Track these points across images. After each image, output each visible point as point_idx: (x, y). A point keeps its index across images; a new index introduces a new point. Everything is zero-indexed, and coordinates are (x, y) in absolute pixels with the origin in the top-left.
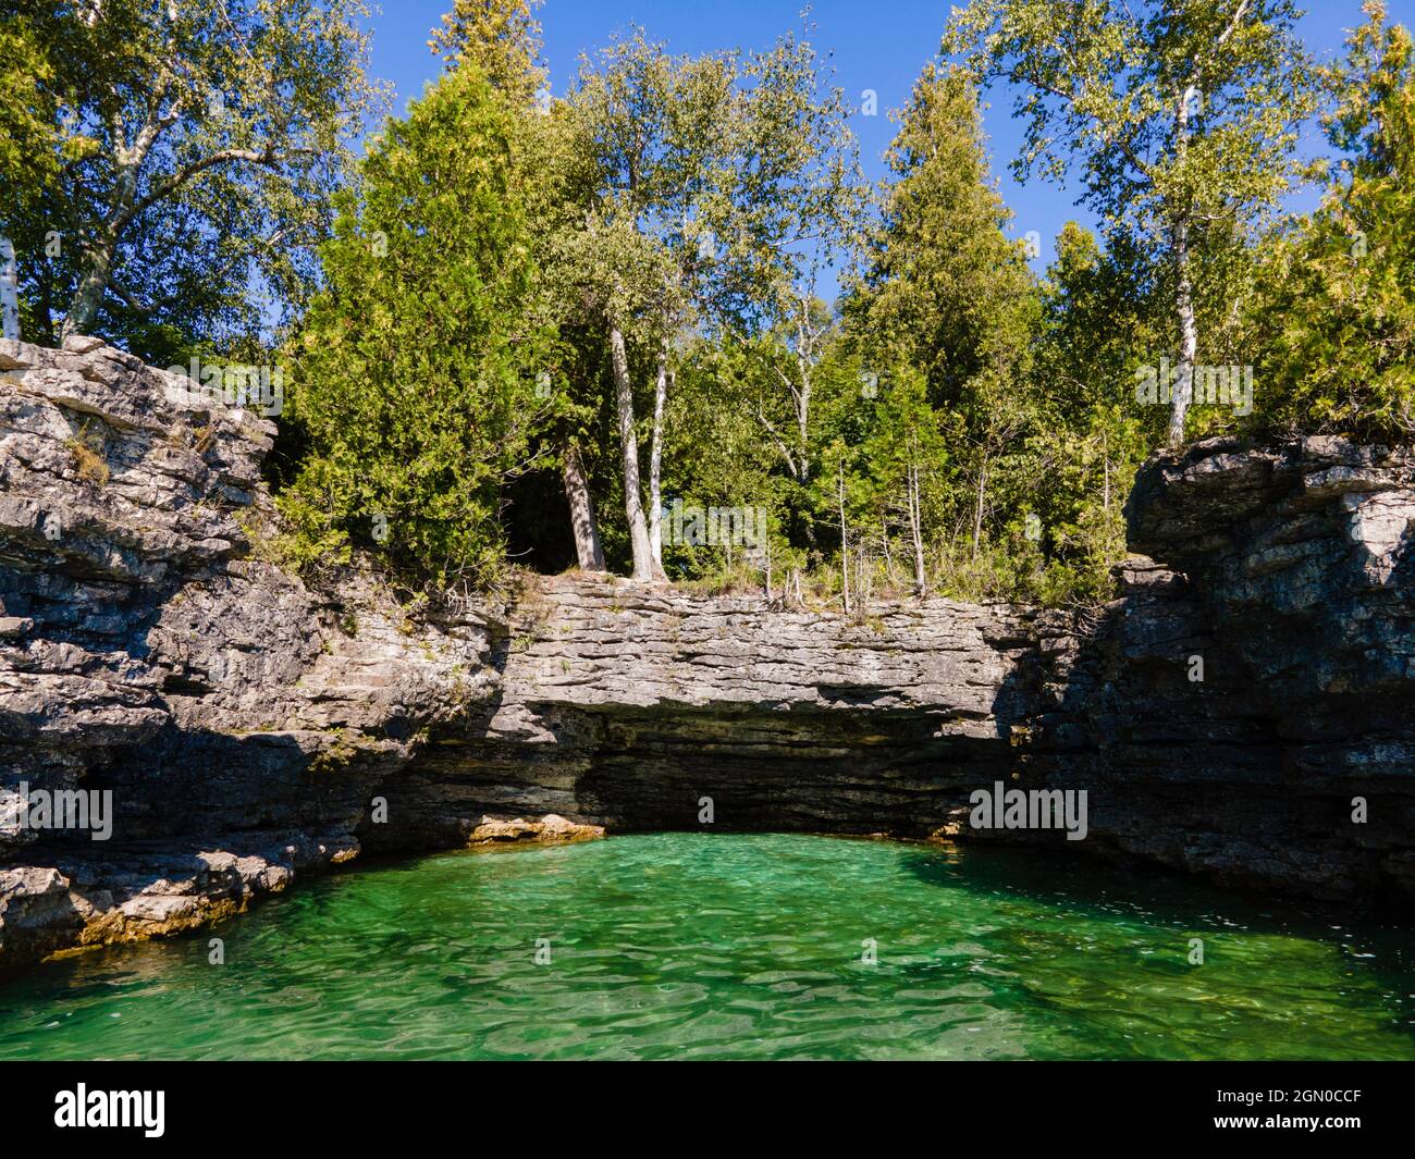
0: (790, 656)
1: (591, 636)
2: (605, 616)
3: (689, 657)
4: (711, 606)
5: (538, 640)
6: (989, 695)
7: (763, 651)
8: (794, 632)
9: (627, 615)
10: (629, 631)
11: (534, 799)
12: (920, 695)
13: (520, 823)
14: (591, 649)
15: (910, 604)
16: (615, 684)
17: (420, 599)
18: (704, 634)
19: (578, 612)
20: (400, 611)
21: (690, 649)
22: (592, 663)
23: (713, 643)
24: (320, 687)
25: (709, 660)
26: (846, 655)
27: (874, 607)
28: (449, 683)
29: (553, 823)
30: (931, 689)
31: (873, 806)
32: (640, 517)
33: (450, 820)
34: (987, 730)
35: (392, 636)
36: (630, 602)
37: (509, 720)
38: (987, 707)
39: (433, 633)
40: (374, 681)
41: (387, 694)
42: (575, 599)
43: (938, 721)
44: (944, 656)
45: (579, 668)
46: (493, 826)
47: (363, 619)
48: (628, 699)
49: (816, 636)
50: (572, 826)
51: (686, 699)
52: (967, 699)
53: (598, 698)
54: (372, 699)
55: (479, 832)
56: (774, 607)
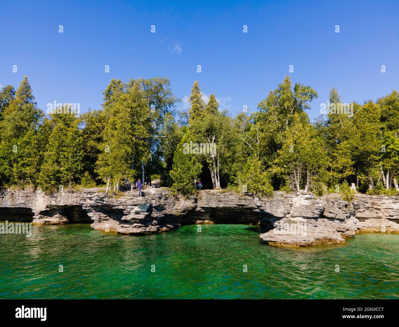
0: (233, 201)
1: (208, 198)
2: (209, 196)
3: (220, 201)
4: (222, 194)
5: (201, 199)
7: (229, 200)
8: (233, 198)
9: (212, 196)
10: (212, 198)
11: (204, 218)
12: (250, 206)
13: (202, 221)
14: (208, 200)
16: (211, 205)
17: (186, 196)
19: (206, 196)
20: (184, 198)
21: (220, 200)
22: (208, 202)
23: (223, 199)
24: (175, 208)
25: (222, 201)
26: (240, 201)
28: (190, 206)
29: (206, 221)
31: (252, 220)
32: (217, 180)
33: (193, 221)
35: (183, 201)
36: (212, 194)
37: (198, 209)
39: (188, 200)
40: (181, 207)
41: (182, 208)
43: (253, 209)
45: (206, 203)
46: (198, 221)
47: (180, 199)
48: (212, 207)
49: (236, 198)
50: (209, 222)
51: (219, 206)
53: (209, 206)
54: (181, 209)
55: (197, 222)
56: (230, 195)
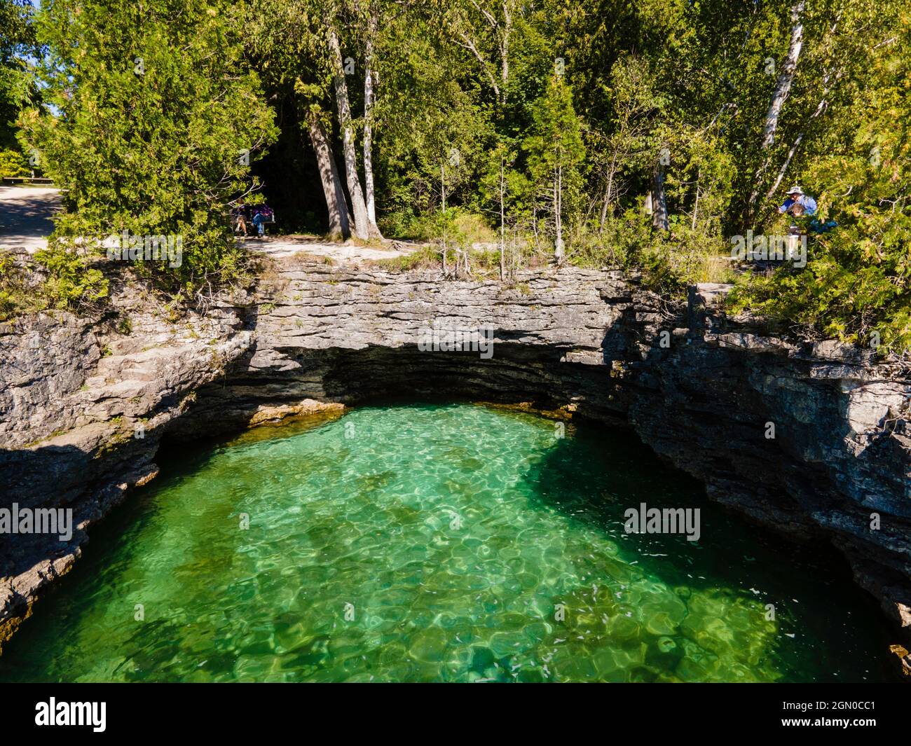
0: (461, 311)
1: (317, 301)
2: (325, 287)
3: (387, 315)
4: (403, 277)
5: (279, 305)
6: (600, 335)
7: (441, 309)
8: (463, 295)
9: (341, 286)
10: (343, 298)
11: (295, 392)
12: (551, 336)
13: (285, 408)
14: (317, 310)
15: (549, 270)
16: (335, 335)
17: (177, 299)
18: (399, 298)
19: (305, 285)
20: (165, 308)
21: (389, 308)
22: (318, 320)
23: (406, 304)
24: (98, 393)
25: (402, 316)
26: (500, 310)
27: (524, 273)
28: (207, 358)
29: (309, 405)
30: (559, 332)
32: (358, 189)
33: (236, 412)
34: (596, 359)
35: (161, 327)
36: (344, 277)
37: (262, 361)
38: (598, 343)
39: (194, 318)
40: (143, 377)
41: (154, 385)
42: (302, 275)
43: (564, 351)
44: (571, 309)
45: (309, 324)
46: (266, 412)
47: (135, 319)
48: (345, 345)
49: (480, 297)
50: (323, 406)
51: (387, 343)
52: (585, 338)
53: (325, 344)
54: (140, 394)
55: (257, 418)
56: (449, 278)
